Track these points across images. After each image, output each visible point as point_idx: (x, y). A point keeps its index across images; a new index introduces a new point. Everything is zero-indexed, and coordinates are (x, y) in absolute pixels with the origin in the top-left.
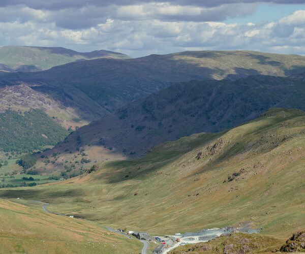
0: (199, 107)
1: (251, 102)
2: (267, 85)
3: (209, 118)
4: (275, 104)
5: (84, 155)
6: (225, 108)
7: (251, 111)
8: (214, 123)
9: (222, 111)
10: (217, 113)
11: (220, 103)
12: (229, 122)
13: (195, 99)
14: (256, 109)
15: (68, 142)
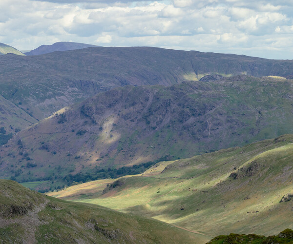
0: (138, 112)
1: (188, 107)
2: (200, 91)
3: (149, 123)
4: (211, 109)
5: (29, 159)
6: (164, 113)
7: (189, 116)
8: (154, 128)
9: (161, 116)
10: (157, 118)
11: (159, 108)
12: (169, 126)
13: (133, 104)
14: (193, 115)
15: (9, 146)
